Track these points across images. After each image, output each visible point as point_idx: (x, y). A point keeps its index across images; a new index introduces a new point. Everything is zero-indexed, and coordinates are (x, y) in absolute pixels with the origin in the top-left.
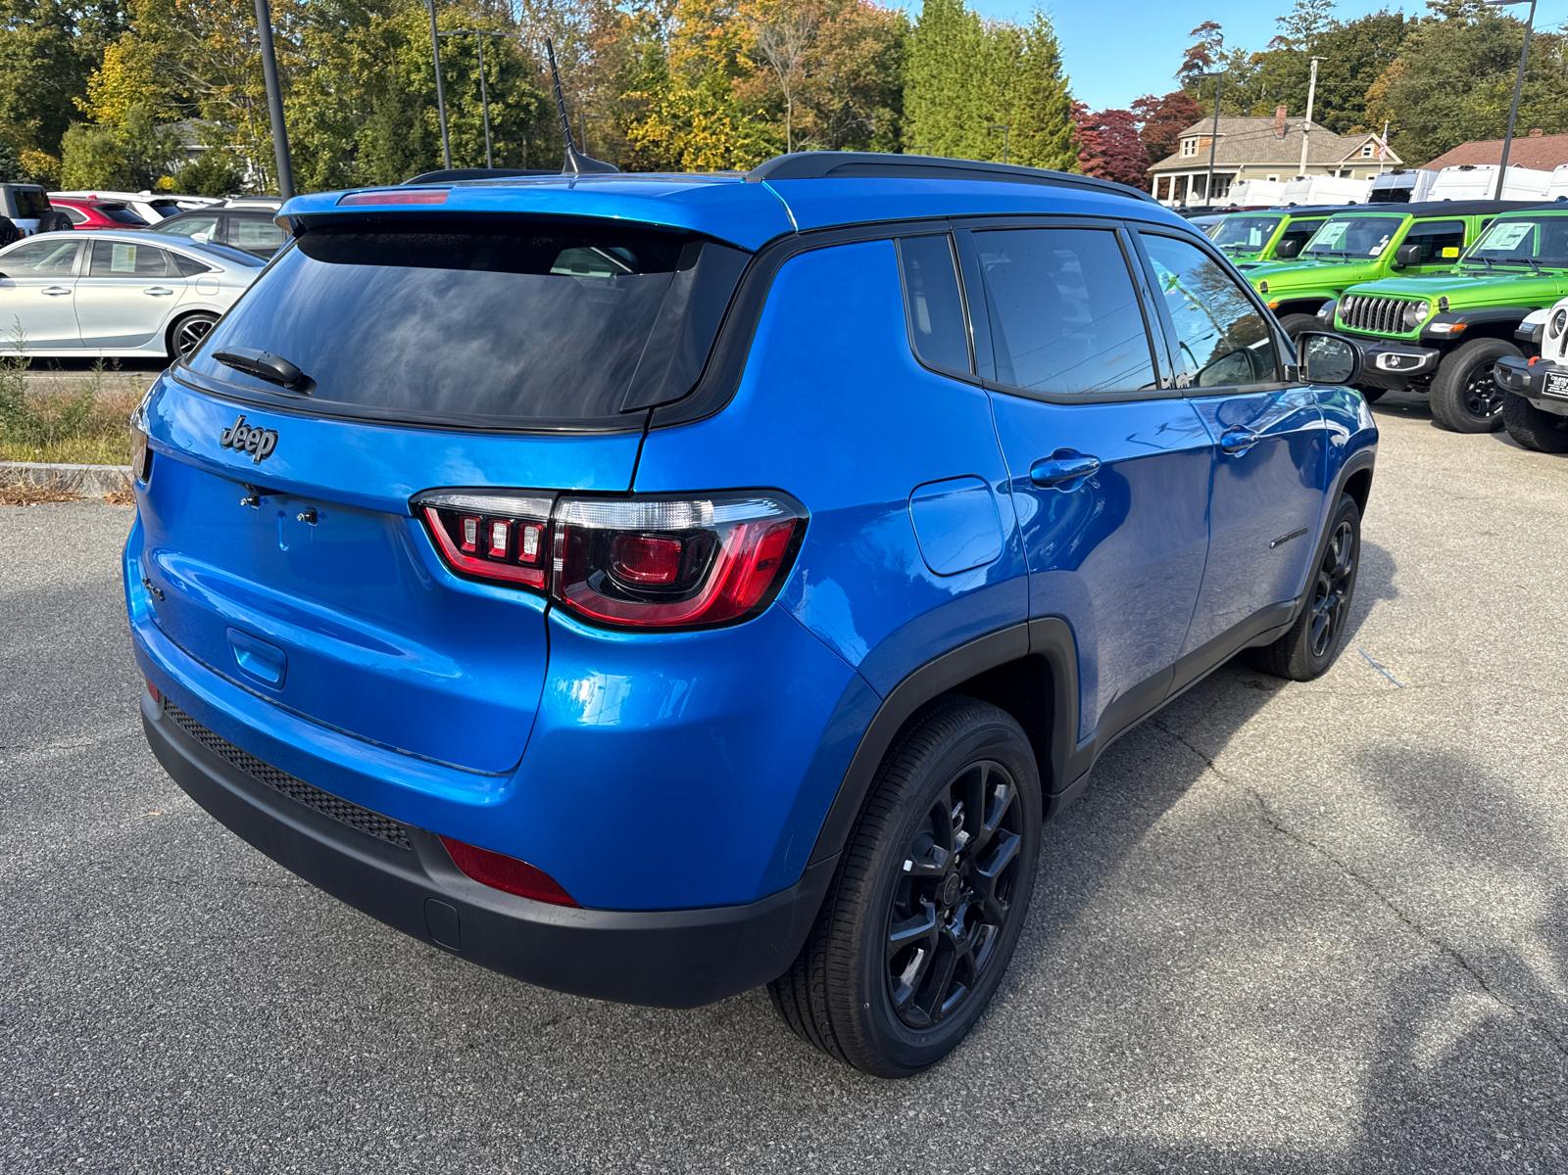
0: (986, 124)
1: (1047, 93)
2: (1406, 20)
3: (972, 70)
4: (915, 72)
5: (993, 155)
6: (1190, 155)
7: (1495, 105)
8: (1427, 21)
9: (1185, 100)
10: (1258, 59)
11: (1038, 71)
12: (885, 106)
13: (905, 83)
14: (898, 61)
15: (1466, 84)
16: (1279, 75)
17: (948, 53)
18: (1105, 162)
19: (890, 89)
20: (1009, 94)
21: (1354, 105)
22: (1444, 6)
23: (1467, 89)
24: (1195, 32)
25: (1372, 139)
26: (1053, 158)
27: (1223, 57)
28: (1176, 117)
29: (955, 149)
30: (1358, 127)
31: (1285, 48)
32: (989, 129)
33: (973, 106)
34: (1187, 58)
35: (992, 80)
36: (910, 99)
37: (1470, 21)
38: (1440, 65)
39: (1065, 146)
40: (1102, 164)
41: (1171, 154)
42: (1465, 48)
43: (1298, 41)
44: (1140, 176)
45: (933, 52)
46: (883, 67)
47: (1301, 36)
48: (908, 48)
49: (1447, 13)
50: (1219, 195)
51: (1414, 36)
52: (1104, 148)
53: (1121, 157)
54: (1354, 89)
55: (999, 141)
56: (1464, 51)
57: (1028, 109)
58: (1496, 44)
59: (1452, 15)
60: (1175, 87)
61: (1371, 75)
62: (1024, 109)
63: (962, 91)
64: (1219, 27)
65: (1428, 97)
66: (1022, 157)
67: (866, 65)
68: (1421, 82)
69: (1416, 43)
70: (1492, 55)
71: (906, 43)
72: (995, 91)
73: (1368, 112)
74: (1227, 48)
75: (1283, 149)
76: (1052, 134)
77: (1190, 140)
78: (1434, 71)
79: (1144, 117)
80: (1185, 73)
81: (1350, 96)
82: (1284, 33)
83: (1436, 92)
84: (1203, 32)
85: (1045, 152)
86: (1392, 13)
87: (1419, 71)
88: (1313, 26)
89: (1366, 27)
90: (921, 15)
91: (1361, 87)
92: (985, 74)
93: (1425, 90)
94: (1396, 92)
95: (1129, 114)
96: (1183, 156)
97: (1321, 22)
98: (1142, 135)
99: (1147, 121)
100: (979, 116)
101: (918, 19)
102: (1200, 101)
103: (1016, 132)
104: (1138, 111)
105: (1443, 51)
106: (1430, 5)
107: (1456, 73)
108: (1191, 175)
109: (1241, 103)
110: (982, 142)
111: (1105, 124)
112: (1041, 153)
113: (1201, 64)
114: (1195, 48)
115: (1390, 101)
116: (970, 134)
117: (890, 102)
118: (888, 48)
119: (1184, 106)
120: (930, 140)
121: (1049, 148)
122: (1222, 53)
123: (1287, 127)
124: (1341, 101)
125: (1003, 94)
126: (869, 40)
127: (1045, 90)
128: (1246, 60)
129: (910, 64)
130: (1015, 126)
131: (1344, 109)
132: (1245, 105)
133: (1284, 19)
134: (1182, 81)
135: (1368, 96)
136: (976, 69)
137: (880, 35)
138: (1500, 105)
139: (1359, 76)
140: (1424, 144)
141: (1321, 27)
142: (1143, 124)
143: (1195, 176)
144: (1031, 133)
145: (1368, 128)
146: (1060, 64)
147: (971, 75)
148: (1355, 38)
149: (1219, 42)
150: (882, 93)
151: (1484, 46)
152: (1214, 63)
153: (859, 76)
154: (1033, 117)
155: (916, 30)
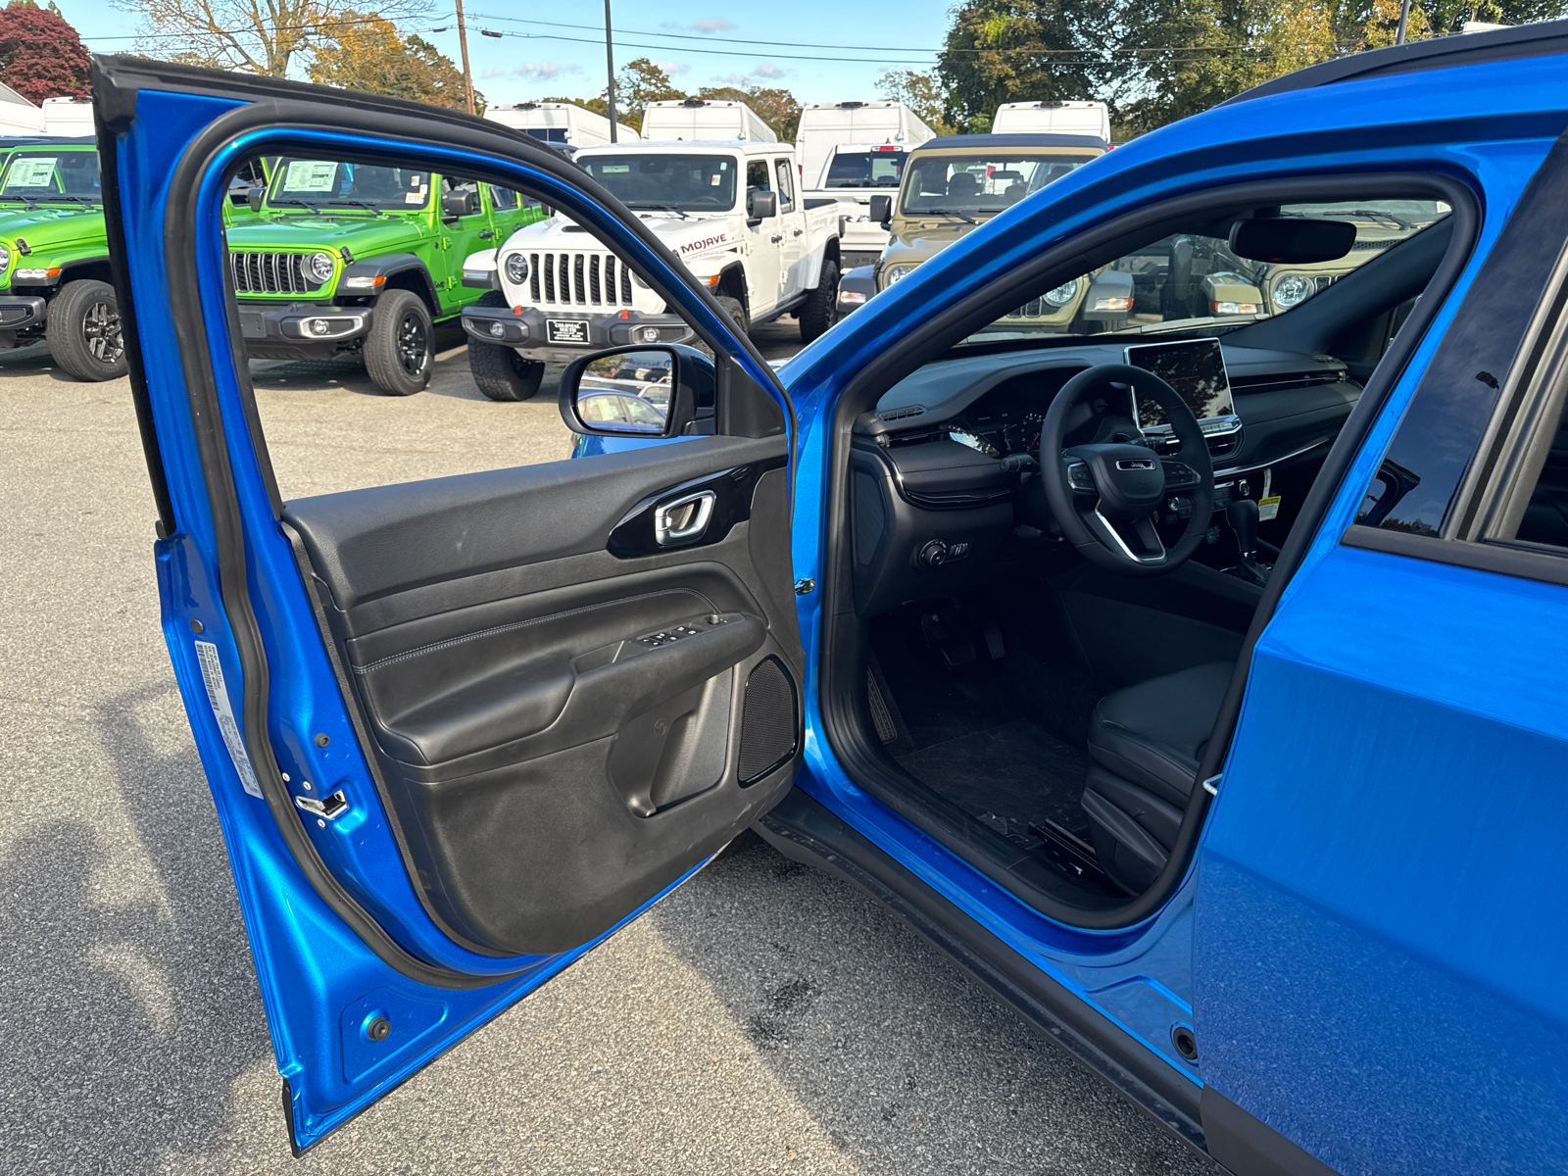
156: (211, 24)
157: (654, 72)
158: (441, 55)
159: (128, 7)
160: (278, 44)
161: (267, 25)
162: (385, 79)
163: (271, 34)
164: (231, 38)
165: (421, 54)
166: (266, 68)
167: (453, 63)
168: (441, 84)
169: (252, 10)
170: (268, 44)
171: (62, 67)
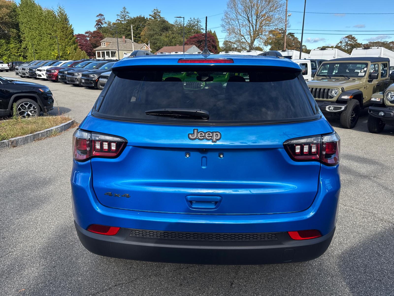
0: (49, 36)
1: (67, 29)
2: (145, 18)
3: (41, 20)
4: (21, 19)
5: (53, 44)
6: (104, 46)
7: (167, 39)
8: (150, 19)
9: (98, 33)
10: (114, 24)
11: (63, 22)
12: (14, 28)
13: (19, 22)
14: (15, 16)
15: (160, 34)
16: (120, 28)
17: (32, 15)
18: (81, 47)
19: (14, 24)
20: (55, 28)
21: (138, 37)
22: (153, 16)
23: (161, 35)
24: (97, 16)
25: (145, 45)
26: (72, 46)
27: (106, 23)
28: (97, 37)
29: (40, 42)
30: (141, 42)
31: (120, 22)
32: (51, 37)
33: (44, 30)
34: (97, 22)
35: (49, 24)
36: (22, 27)
37: (158, 20)
38: (155, 29)
39: (74, 43)
40: (80, 48)
41: (99, 46)
42: (159, 25)
43: (122, 21)
44: (91, 51)
45: (27, 14)
46: (11, 17)
47: (123, 20)
48: (18, 12)
49: (154, 17)
50: (113, 57)
51: (148, 22)
52: (80, 44)
53: (85, 46)
54: (138, 33)
55: (54, 40)
56: (159, 26)
57: (62, 32)
58: (165, 25)
59: (155, 18)
60: (95, 29)
61: (141, 30)
62: (61, 32)
63: (39, 26)
64: (103, 15)
65: (153, 36)
66: (62, 45)
67: (5, 16)
68: (152, 32)
69: (149, 24)
70: (164, 28)
71: (17, 10)
72: (50, 27)
73: (142, 38)
74: (106, 20)
75: (126, 46)
76: (70, 39)
77: (104, 43)
78: (154, 30)
79: (89, 36)
80: (97, 26)
81: (137, 34)
82: (119, 19)
83: (155, 35)
84: (100, 16)
85: (69, 44)
86: (142, 16)
87: (151, 30)
88: (125, 17)
89: (137, 19)
90: (20, 3)
91: (139, 33)
92: (46, 22)
93: (153, 34)
94: (147, 34)
95: (84, 35)
96: (102, 47)
97: (127, 17)
98: (89, 41)
99: (90, 37)
100: (47, 33)
101: (20, 4)
102: (102, 33)
103: (59, 38)
104: (87, 35)
105: (155, 26)
106: (150, 15)
107: (158, 31)
108: (105, 51)
109: (113, 34)
110: (49, 41)
111: (79, 38)
112: (68, 44)
113: (100, 24)
114: (98, 20)
115: (146, 36)
116: (45, 38)
117: (15, 27)
118: (11, 12)
119: (98, 34)
120: (31, 39)
121: (70, 43)
122: (105, 22)
123: (126, 41)
124: (135, 36)
125: (53, 28)
126: (4, 9)
127: (66, 27)
128: (111, 24)
129: (20, 17)
130: (59, 37)
131: (136, 38)
132: (113, 35)
133: (118, 15)
134: (97, 28)
135: (141, 35)
136: (42, 20)
137: (8, 8)
138: (168, 39)
139: (138, 30)
140: (155, 46)
141: (127, 18)
142: (89, 38)
143: (106, 52)
144: (64, 39)
145: (142, 42)
146: (69, 21)
147: (41, 22)
148: (136, 21)
149: (104, 19)
150: (12, 24)
151: (162, 26)
152: (104, 24)
153: (3, 19)
154: (64, 35)
155: (20, 7)
156: (240, 34)
157: (353, 38)
158: (295, 37)
159: (225, 32)
160: (253, 37)
161: (252, 34)
162: (280, 44)
163: (252, 35)
164: (244, 37)
165: (290, 37)
166: (250, 43)
167: (298, 39)
168: (294, 44)
169: (249, 30)
170: (251, 37)
171: (210, 45)
